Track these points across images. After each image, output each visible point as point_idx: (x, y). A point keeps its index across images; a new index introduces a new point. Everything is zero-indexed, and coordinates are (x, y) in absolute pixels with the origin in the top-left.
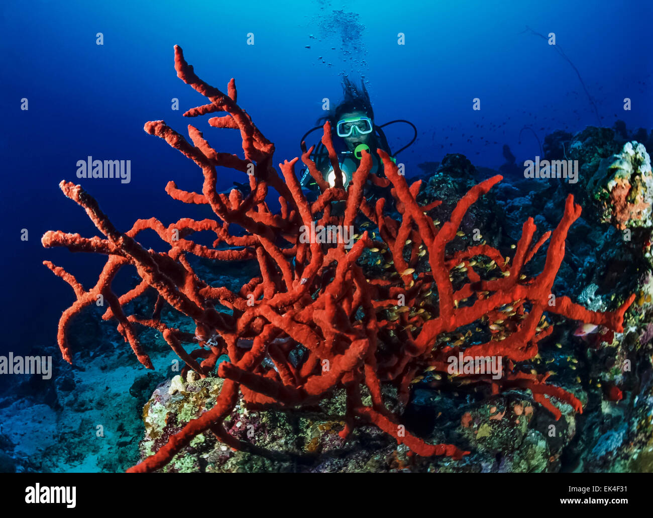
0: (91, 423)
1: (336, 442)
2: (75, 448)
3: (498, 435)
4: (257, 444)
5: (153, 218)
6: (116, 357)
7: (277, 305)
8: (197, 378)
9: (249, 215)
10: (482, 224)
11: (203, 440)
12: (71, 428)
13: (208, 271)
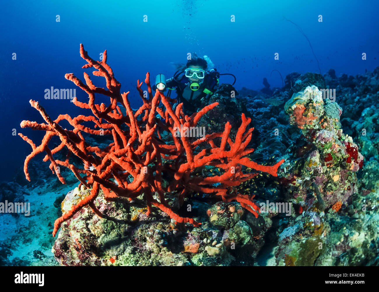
0: (34, 222)
1: (145, 217)
2: (27, 236)
3: (221, 220)
4: (110, 216)
5: (67, 114)
6: (46, 187)
7: (117, 154)
8: (85, 189)
9: (109, 114)
10: (238, 121)
11: (88, 215)
12: (24, 226)
13: (94, 141)
